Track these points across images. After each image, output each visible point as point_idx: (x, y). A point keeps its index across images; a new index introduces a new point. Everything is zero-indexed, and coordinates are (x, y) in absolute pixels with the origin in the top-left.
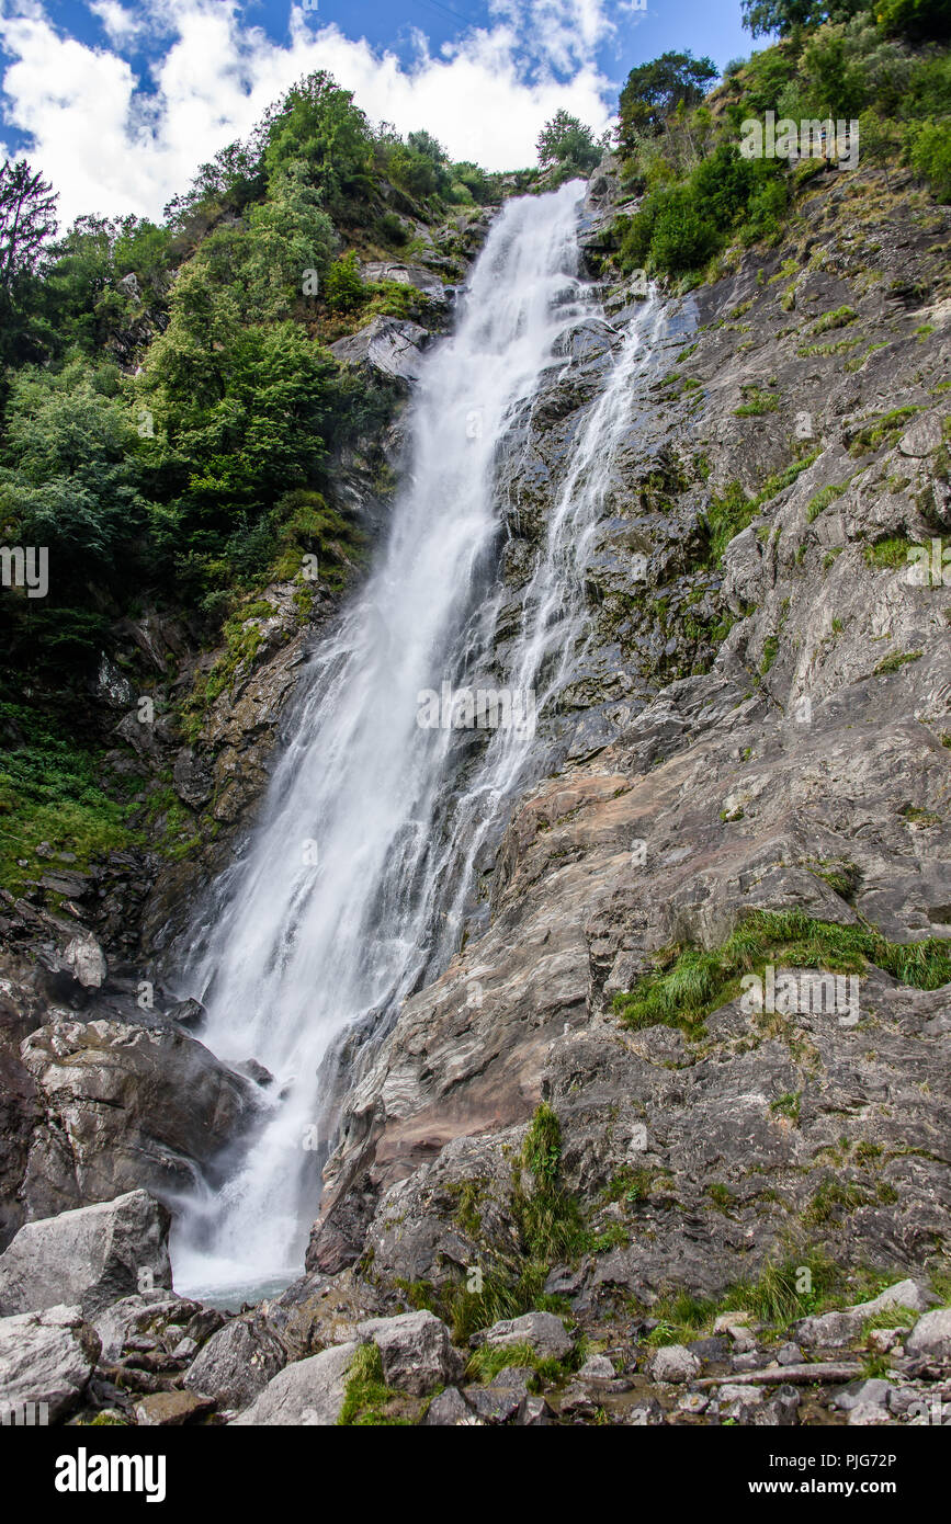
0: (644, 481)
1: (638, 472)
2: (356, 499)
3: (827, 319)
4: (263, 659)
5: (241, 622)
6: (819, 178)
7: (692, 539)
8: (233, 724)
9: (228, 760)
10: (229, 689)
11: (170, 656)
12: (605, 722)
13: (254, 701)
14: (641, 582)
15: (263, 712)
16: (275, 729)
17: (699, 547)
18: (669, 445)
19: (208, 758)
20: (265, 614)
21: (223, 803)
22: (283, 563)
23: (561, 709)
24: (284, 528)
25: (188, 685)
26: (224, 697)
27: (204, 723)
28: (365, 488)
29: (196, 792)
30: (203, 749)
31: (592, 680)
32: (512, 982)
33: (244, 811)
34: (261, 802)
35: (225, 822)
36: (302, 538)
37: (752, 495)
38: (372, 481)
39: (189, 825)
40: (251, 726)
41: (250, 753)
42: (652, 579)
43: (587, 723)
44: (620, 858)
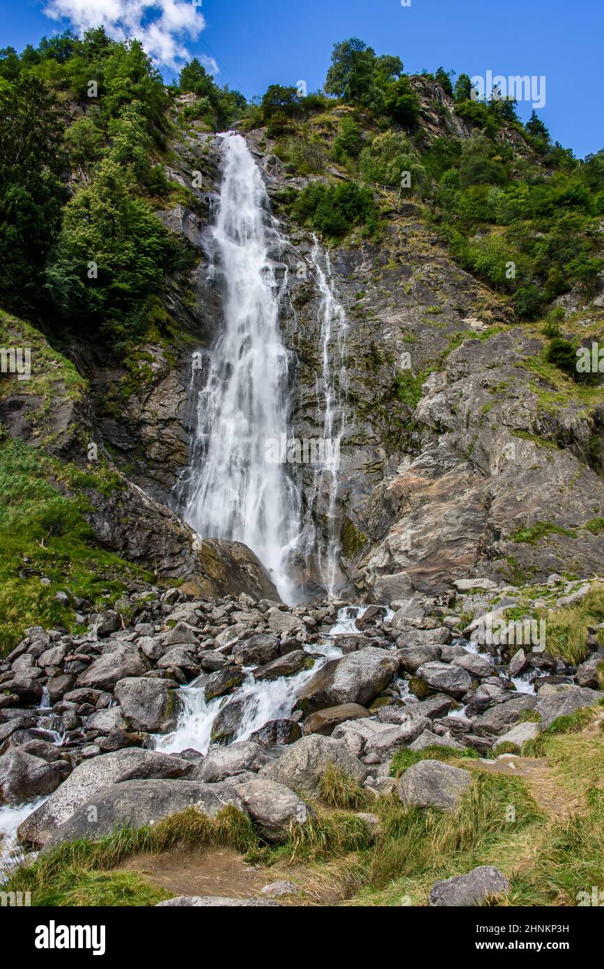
0: (366, 356)
1: (362, 352)
2: (172, 303)
3: (431, 309)
4: (156, 383)
5: (136, 360)
6: (391, 215)
7: (392, 387)
8: (147, 414)
9: (149, 431)
10: (137, 394)
11: (86, 367)
12: (375, 453)
13: (161, 405)
14: (374, 400)
15: (171, 411)
16: (181, 422)
17: (394, 391)
18: (373, 342)
19: (132, 428)
20: (150, 360)
21: (153, 452)
22: (153, 334)
23: (350, 443)
24: (149, 314)
25: (104, 386)
26: (134, 398)
27: (124, 409)
28: (177, 298)
29: (123, 442)
30: (125, 423)
31: (362, 435)
32: (430, 534)
33: (170, 457)
34: (182, 455)
35: (157, 461)
36: (157, 321)
37: (415, 377)
38: (181, 296)
39: (120, 458)
40: (163, 417)
41: (167, 431)
42: (378, 400)
43: (367, 451)
44: (443, 504)
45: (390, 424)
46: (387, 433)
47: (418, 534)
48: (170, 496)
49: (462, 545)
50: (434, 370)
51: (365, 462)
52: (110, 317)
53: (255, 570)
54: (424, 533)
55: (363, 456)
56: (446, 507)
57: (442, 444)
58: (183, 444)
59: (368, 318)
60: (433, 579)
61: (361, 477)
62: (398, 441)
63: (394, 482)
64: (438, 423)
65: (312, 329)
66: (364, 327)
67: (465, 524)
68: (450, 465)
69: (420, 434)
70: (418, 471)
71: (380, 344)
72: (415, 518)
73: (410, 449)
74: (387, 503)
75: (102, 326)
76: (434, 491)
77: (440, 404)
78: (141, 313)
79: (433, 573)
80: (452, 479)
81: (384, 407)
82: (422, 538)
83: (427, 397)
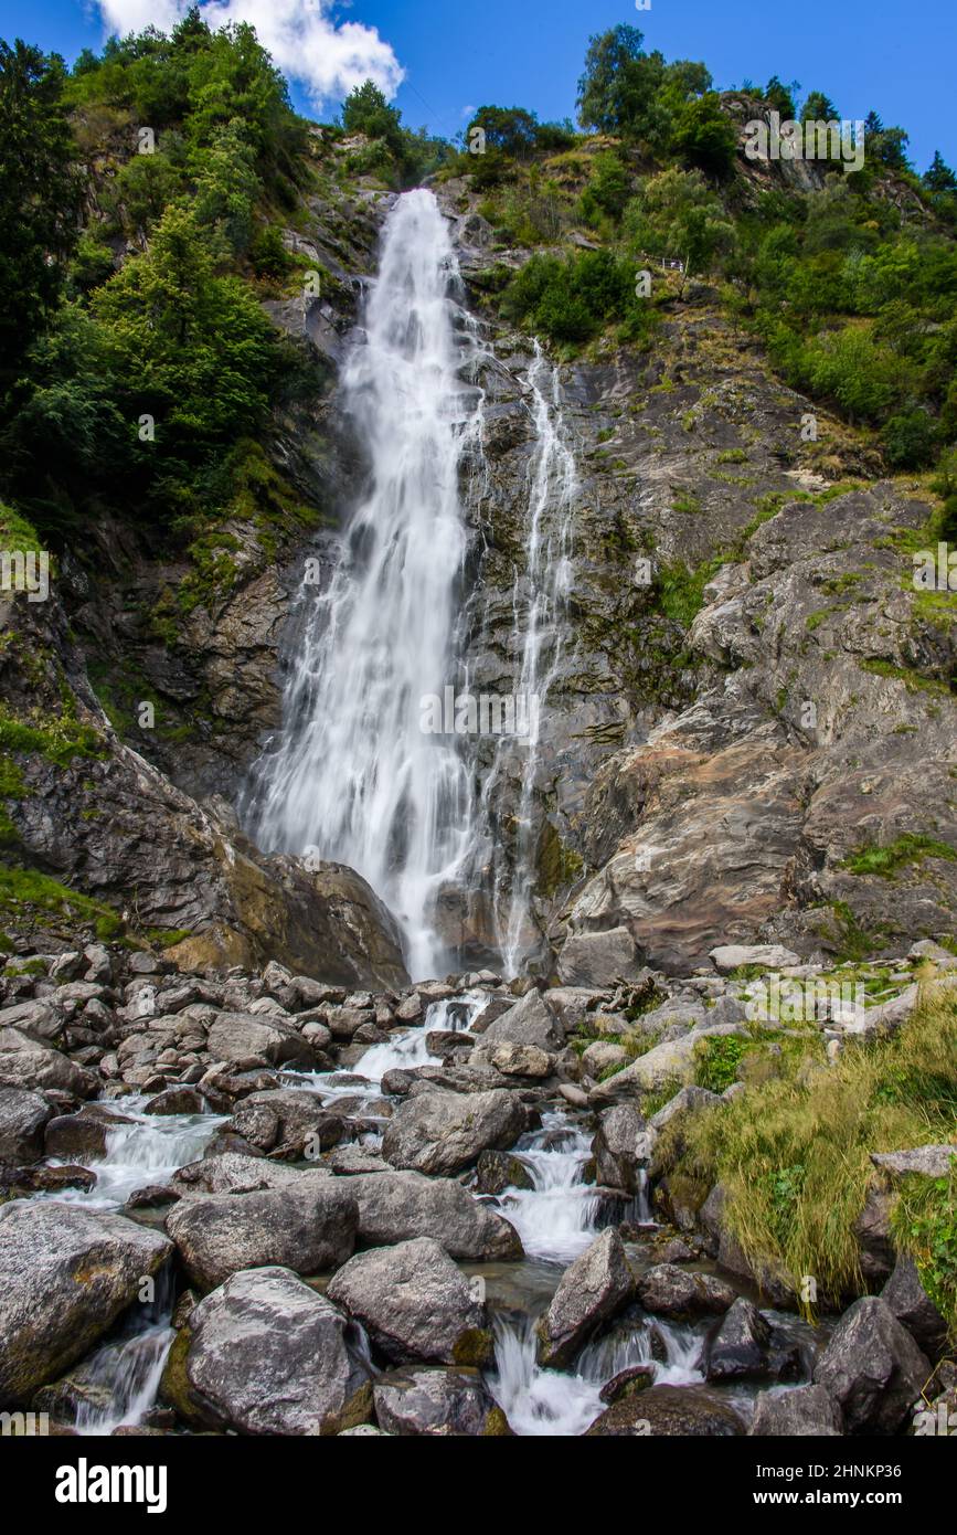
0: (606, 536)
1: (600, 529)
2: (283, 455)
3: (728, 455)
4: (241, 587)
5: (208, 547)
6: (671, 305)
7: (650, 591)
8: (220, 638)
9: (222, 669)
10: (206, 605)
11: (125, 560)
12: (610, 707)
13: (243, 623)
14: (615, 613)
15: (259, 635)
16: (275, 652)
17: (653, 597)
18: (620, 513)
19: (193, 662)
20: (233, 547)
21: (223, 706)
22: (242, 504)
23: (566, 690)
24: (238, 470)
25: (152, 592)
26: (201, 612)
27: (182, 631)
28: (292, 447)
29: (177, 688)
30: (183, 654)
31: (590, 676)
32: (692, 856)
33: (253, 714)
34: (274, 709)
35: (229, 720)
36: (253, 483)
37: (692, 572)
38: (300, 443)
39: (171, 715)
40: (246, 644)
41: (252, 667)
42: (623, 613)
43: (596, 704)
44: (722, 799)
45: (643, 655)
46: (635, 673)
47: (670, 856)
48: (244, 781)
49: (753, 879)
50: (728, 561)
51: (591, 722)
52: (166, 472)
53: (358, 916)
54: (681, 853)
55: (588, 713)
56: (727, 805)
57: (731, 689)
58: (275, 691)
59: (616, 473)
60: (692, 944)
61: (582, 750)
62: (655, 686)
63: (634, 757)
64: (726, 651)
65: (514, 493)
66: (606, 486)
67: (761, 837)
68: (743, 726)
69: (695, 673)
70: (681, 737)
71: (632, 517)
72: (666, 825)
73: (675, 702)
74: (619, 797)
75: (153, 488)
76: (706, 775)
77: (733, 618)
78: (222, 468)
79: (692, 930)
80: (745, 753)
81: (632, 625)
82: (675, 862)
83: (712, 606)
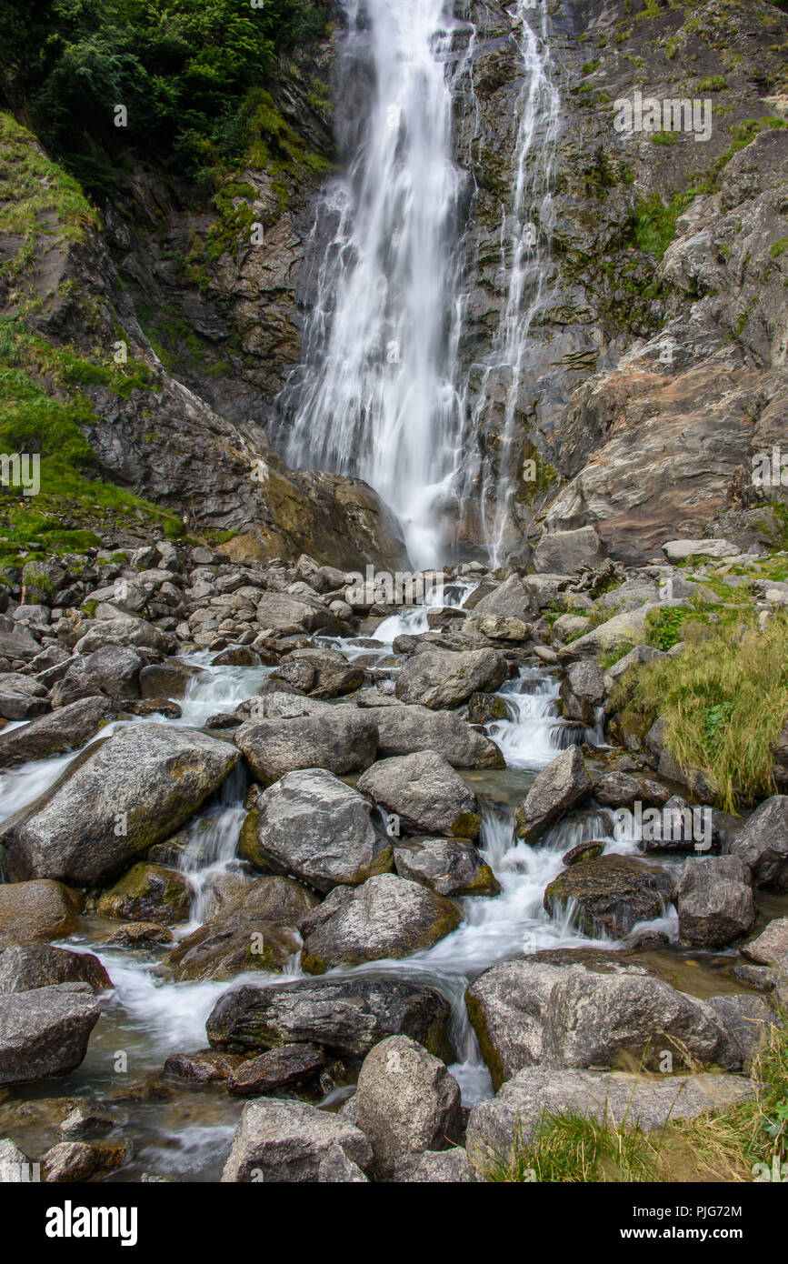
0: (587, 173)
1: (582, 165)
2: (291, 103)
3: (708, 83)
5: (229, 197)
7: (626, 225)
8: (245, 283)
9: (247, 310)
10: (231, 252)
11: (159, 212)
12: (586, 336)
13: (264, 268)
14: (593, 248)
15: (278, 279)
16: (293, 294)
17: (629, 232)
18: (601, 148)
19: (223, 305)
20: (250, 196)
21: (251, 344)
22: (257, 154)
23: (546, 322)
24: (251, 121)
25: (184, 241)
26: (226, 259)
27: (212, 276)
28: (298, 94)
29: (212, 328)
30: (215, 297)
31: (568, 309)
32: (652, 466)
33: (277, 351)
34: (294, 346)
35: (257, 356)
36: (265, 133)
37: (666, 205)
38: (306, 90)
39: (208, 352)
40: (267, 288)
41: (273, 309)
42: (601, 247)
43: (573, 335)
44: (681, 417)
45: (618, 287)
46: (609, 304)
47: (632, 466)
48: (273, 408)
49: (704, 485)
50: (702, 192)
51: (569, 351)
52: (188, 125)
53: (371, 520)
54: (643, 464)
55: (565, 343)
56: (685, 422)
57: (695, 316)
58: (294, 330)
59: (598, 108)
60: (648, 539)
61: (559, 376)
62: (626, 316)
63: (605, 381)
64: (694, 281)
65: (502, 132)
66: (589, 122)
67: (714, 449)
68: (704, 350)
69: (664, 303)
70: (648, 362)
71: (613, 152)
72: (631, 440)
73: (644, 330)
74: (590, 416)
75: (176, 141)
76: (668, 396)
77: (702, 248)
78: (236, 119)
79: (648, 528)
80: (705, 375)
81: (608, 259)
82: (637, 472)
83: (683, 238)
